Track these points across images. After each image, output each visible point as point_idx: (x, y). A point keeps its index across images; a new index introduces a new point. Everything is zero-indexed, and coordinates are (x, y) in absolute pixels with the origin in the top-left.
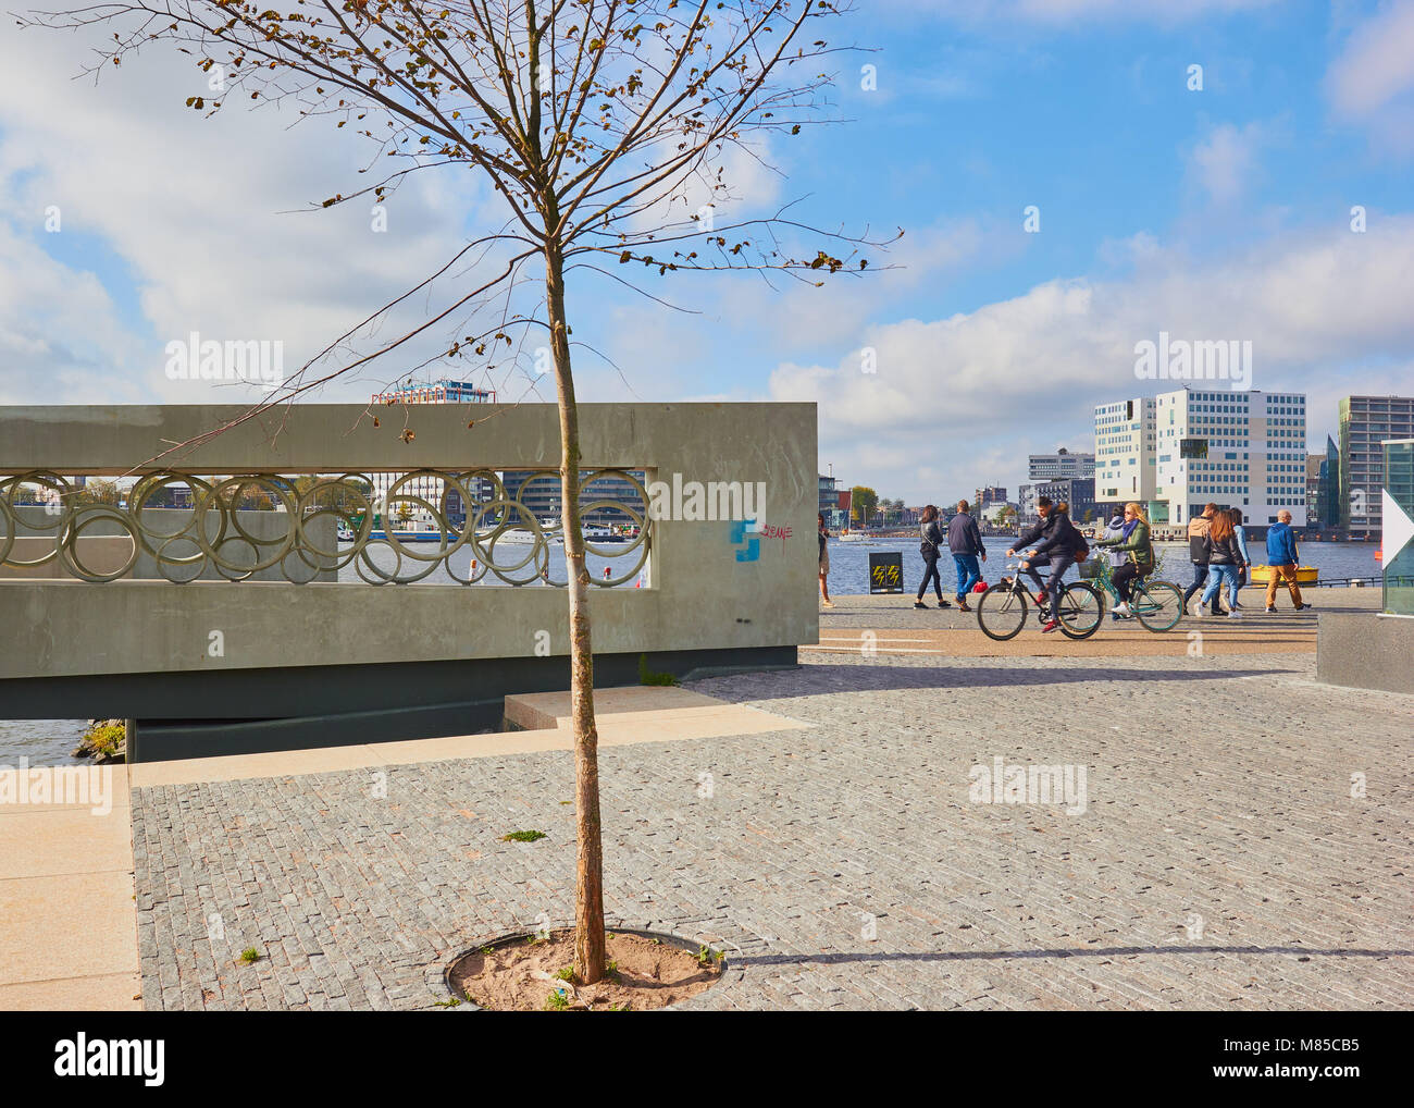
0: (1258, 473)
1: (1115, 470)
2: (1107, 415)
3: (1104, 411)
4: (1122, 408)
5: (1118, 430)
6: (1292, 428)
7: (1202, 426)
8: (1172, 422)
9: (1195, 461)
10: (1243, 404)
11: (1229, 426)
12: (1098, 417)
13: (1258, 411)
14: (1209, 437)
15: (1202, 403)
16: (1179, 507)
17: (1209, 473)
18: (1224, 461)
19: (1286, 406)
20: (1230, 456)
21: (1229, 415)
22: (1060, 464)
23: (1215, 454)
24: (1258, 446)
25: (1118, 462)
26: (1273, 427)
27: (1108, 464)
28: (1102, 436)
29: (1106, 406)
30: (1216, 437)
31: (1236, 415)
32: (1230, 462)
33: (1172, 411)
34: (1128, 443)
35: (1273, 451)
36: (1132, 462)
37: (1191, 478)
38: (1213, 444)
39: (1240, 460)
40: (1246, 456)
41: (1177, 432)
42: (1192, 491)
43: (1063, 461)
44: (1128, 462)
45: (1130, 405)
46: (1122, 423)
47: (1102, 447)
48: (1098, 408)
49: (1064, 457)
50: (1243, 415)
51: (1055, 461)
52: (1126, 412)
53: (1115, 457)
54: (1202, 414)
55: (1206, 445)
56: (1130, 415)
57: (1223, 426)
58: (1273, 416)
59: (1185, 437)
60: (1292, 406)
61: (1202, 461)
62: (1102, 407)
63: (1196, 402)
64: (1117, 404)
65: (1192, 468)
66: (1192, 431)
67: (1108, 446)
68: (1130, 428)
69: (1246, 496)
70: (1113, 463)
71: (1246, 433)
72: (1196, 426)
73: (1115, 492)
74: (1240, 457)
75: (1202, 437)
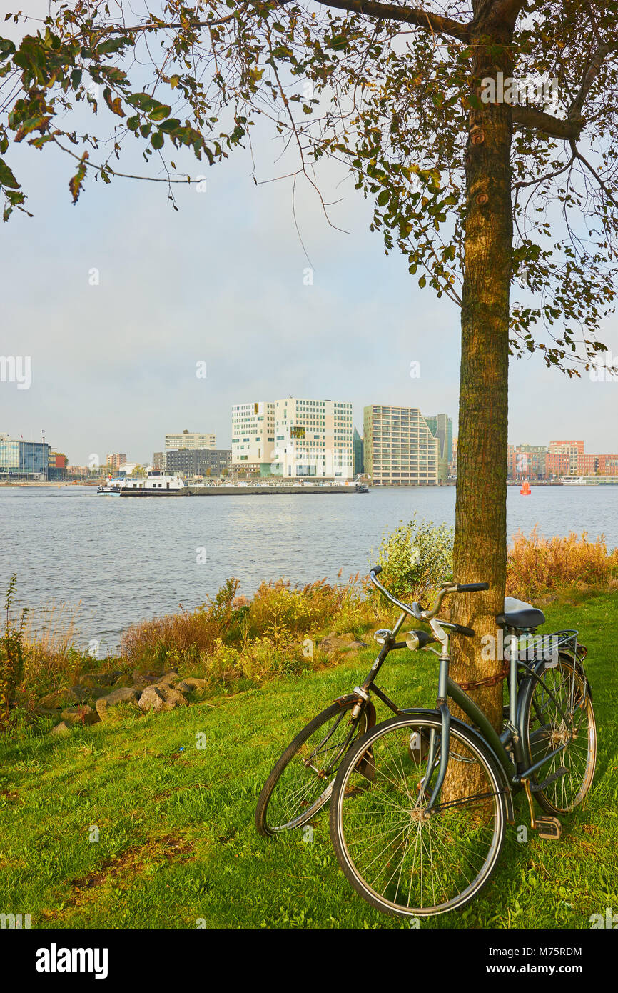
0: (330, 447)
1: (246, 444)
2: (240, 411)
3: (238, 408)
4: (251, 407)
5: (248, 420)
6: (346, 422)
7: (303, 419)
8: (285, 417)
9: (299, 440)
10: (323, 407)
11: (316, 420)
12: (234, 412)
13: (330, 410)
14: (306, 426)
15: (303, 406)
16: (290, 468)
17: (306, 447)
18: (313, 440)
19: (343, 409)
20: (316, 437)
21: (316, 413)
22: (185, 440)
23: (309, 436)
24: (330, 432)
25: (248, 440)
26: (337, 421)
27: (241, 440)
28: (237, 424)
29: (240, 406)
30: (309, 426)
31: (319, 414)
32: (316, 441)
33: (285, 411)
34: (255, 428)
35: (337, 435)
36: (258, 439)
37: (298, 450)
38: (308, 430)
39: (321, 440)
40: (324, 437)
41: (289, 423)
42: (298, 457)
43: (187, 438)
44: (255, 440)
45: (256, 406)
46: (251, 416)
47: (237, 430)
48: (234, 406)
49: (187, 435)
50: (322, 414)
51: (181, 438)
52: (254, 410)
53: (246, 436)
54: (303, 413)
55: (304, 430)
56: (257, 411)
57: (313, 420)
58: (337, 415)
59: (293, 426)
60: (346, 409)
61: (302, 440)
62: (237, 406)
63: (299, 406)
64: (248, 405)
65: (298, 444)
66: (297, 422)
67: (241, 430)
68: (256, 419)
69: (324, 460)
70: (245, 440)
71: (324, 425)
72: (299, 419)
73: (246, 458)
74: (321, 438)
75: (302, 426)
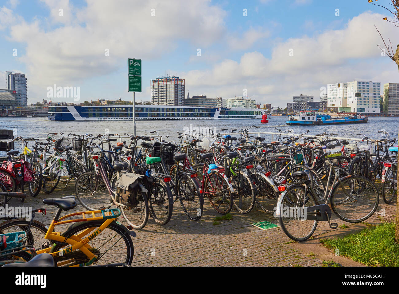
0: (371, 100)
1: (334, 100)
6: (378, 90)
8: (352, 89)
9: (359, 98)
10: (368, 85)
13: (371, 86)
14: (361, 92)
16: (354, 109)
17: (361, 100)
18: (364, 98)
20: (366, 97)
21: (365, 87)
22: (301, 98)
23: (362, 96)
24: (371, 95)
25: (335, 98)
26: (374, 90)
30: (363, 92)
32: (365, 98)
33: (352, 86)
34: (338, 93)
35: (374, 95)
36: (340, 98)
37: (358, 102)
38: (362, 94)
39: (367, 98)
40: (368, 97)
41: (354, 91)
42: (358, 105)
43: (302, 97)
44: (338, 98)
45: (339, 84)
46: (337, 89)
49: (302, 96)
50: (368, 87)
51: (299, 97)
52: (338, 86)
54: (360, 87)
55: (360, 94)
57: (364, 90)
58: (374, 87)
59: (356, 92)
60: (378, 85)
61: (360, 98)
63: (359, 84)
65: (358, 99)
66: (358, 91)
68: (339, 90)
69: (368, 106)
70: (333, 98)
71: (369, 91)
72: (359, 89)
73: (334, 105)
74: (367, 97)
75: (360, 92)
